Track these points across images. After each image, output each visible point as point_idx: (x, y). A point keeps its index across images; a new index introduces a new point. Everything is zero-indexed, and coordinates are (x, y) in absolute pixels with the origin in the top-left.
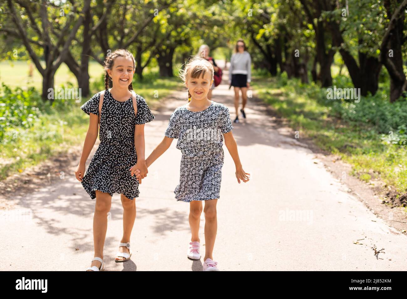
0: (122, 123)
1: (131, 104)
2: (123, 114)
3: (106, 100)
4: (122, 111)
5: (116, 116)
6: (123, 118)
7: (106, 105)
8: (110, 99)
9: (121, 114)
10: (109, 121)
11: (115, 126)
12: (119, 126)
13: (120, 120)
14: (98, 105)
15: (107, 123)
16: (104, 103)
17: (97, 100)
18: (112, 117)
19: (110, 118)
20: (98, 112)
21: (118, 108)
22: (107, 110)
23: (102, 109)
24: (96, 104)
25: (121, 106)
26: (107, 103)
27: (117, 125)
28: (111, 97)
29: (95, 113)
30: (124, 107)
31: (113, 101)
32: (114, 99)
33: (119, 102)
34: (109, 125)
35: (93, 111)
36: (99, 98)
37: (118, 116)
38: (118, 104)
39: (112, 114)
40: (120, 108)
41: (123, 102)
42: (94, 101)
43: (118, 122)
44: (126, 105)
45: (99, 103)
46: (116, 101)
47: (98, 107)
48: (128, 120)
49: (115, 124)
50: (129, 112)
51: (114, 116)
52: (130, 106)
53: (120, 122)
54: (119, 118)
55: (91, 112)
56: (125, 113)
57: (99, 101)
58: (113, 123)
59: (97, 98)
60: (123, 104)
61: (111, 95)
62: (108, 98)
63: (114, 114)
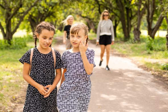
0: (46, 68)
1: (51, 56)
2: (46, 62)
3: (35, 54)
4: (46, 60)
5: (41, 63)
6: (46, 64)
7: (35, 57)
8: (37, 53)
9: (45, 62)
10: (37, 67)
11: (41, 70)
12: (44, 70)
13: (45, 66)
14: (30, 57)
15: (35, 68)
16: (33, 56)
17: (29, 54)
18: (39, 64)
19: (38, 65)
20: (30, 62)
21: (43, 58)
22: (35, 60)
23: (32, 59)
24: (28, 57)
25: (45, 57)
26: (36, 56)
27: (43, 69)
28: (38, 51)
29: (28, 63)
30: (47, 57)
31: (40, 54)
32: (40, 53)
33: (44, 54)
34: (36, 69)
35: (26, 62)
36: (30, 53)
37: (43, 63)
38: (43, 56)
39: (39, 62)
40: (45, 58)
41: (46, 54)
42: (27, 55)
43: (43, 67)
44: (48, 56)
45: (30, 56)
46: (41, 54)
47: (30, 59)
48: (50, 66)
49: (41, 68)
50: (50, 60)
51: (40, 64)
52: (51, 57)
53: (45, 67)
54: (44, 64)
55: (25, 62)
56: (48, 61)
57: (30, 55)
58: (40, 68)
59: (29, 52)
60: (46, 56)
61: (38, 50)
62: (36, 52)
63: (40, 62)
